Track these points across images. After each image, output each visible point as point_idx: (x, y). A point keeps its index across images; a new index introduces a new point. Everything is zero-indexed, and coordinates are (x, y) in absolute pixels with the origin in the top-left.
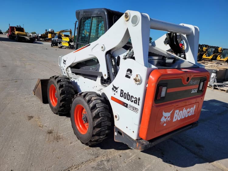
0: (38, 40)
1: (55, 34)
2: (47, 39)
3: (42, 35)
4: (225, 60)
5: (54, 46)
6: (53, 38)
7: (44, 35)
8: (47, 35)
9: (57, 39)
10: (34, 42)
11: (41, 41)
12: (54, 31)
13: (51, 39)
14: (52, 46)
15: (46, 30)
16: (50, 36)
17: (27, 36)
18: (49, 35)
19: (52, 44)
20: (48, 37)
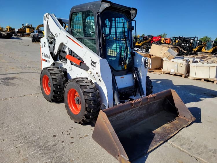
0: (15, 36)
1: (34, 28)
2: (25, 34)
3: (19, 29)
4: (210, 52)
5: (36, 41)
6: (32, 32)
7: (21, 30)
8: (25, 30)
9: (37, 33)
10: (11, 38)
11: (19, 36)
12: (31, 26)
13: (30, 33)
14: (33, 42)
15: (23, 25)
16: (28, 31)
17: (3, 31)
18: (26, 30)
19: (33, 40)
20: (26, 32)
